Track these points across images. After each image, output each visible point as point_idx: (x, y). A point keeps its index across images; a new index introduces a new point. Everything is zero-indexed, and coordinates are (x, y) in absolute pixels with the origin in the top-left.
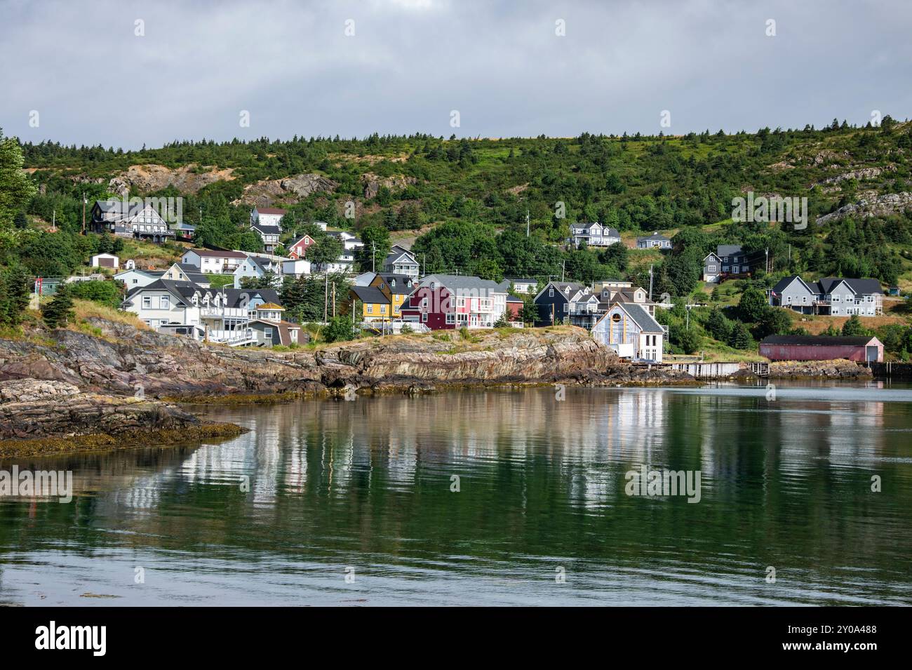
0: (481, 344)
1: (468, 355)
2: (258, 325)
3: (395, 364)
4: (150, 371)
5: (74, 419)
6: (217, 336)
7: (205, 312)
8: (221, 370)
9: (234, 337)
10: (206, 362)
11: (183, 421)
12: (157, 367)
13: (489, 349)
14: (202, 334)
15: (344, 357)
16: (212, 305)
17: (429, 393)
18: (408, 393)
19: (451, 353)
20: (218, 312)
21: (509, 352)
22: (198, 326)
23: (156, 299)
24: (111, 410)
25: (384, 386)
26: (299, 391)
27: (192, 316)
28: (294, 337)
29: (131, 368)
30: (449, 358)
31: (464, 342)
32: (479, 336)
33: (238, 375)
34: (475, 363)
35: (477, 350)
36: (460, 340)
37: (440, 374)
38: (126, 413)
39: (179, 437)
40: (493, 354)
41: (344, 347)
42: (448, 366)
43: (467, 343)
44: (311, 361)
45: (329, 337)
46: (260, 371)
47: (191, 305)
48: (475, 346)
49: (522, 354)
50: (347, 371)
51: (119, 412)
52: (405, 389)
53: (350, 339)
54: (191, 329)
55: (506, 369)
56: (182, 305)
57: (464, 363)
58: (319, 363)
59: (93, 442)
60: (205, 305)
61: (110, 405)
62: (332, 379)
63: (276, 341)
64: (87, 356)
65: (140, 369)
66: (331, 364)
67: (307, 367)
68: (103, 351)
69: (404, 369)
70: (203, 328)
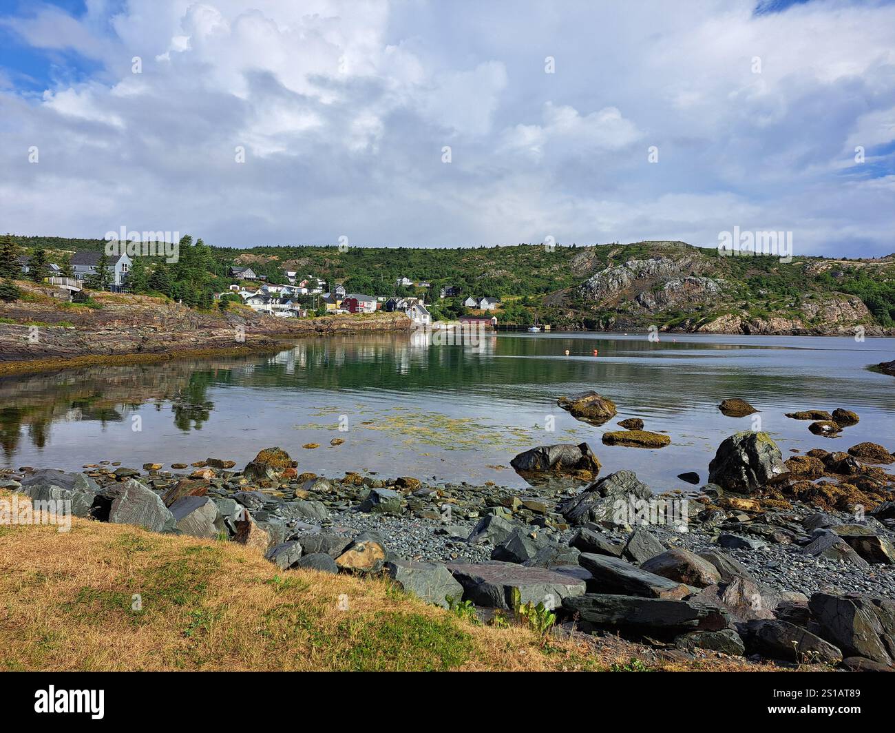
0: (370, 318)
1: (366, 322)
2: (291, 310)
3: (341, 324)
4: (257, 326)
5: (237, 342)
6: (278, 314)
7: (273, 306)
8: (281, 326)
9: (283, 314)
10: (275, 323)
11: (274, 343)
12: (258, 325)
13: (372, 319)
14: (272, 313)
15: (323, 322)
16: (276, 303)
17: (353, 334)
18: (346, 334)
20: (278, 306)
21: (379, 320)
22: (271, 310)
23: (256, 301)
24: (250, 339)
25: (337, 332)
26: (308, 333)
27: (269, 307)
28: (304, 315)
29: (250, 325)
30: (359, 322)
32: (369, 315)
33: (287, 328)
34: (368, 324)
35: (368, 320)
36: (362, 316)
37: (356, 328)
38: (255, 340)
39: (274, 349)
40: (374, 321)
41: (323, 318)
42: (359, 325)
44: (312, 323)
45: (318, 315)
46: (294, 326)
47: (269, 303)
48: (367, 318)
49: (384, 321)
50: (324, 327)
51: (253, 340)
52: (345, 333)
53: (324, 315)
54: (269, 311)
55: (378, 326)
56: (266, 303)
57: (364, 324)
58: (314, 324)
59: (245, 351)
60: (273, 303)
62: (319, 329)
63: (298, 316)
64: (234, 321)
65: (253, 325)
66: (319, 324)
67: (310, 325)
69: (344, 326)
70: (273, 311)
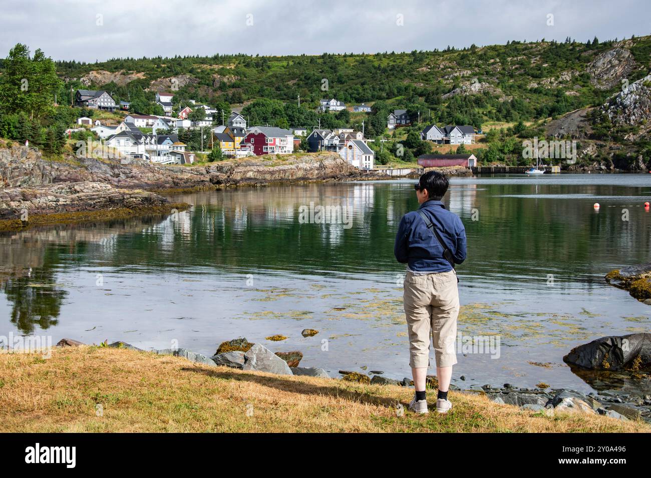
0: (287, 162)
1: (281, 167)
2: (173, 153)
3: (245, 172)
4: (127, 177)
5: (111, 201)
6: (155, 159)
7: (148, 147)
8: (161, 176)
9: (162, 159)
10: (153, 172)
11: (163, 201)
12: (130, 175)
13: (291, 164)
14: (147, 158)
15: (220, 169)
16: (151, 144)
17: (265, 186)
18: (254, 186)
19: (273, 166)
20: (154, 147)
21: (301, 165)
22: (145, 154)
23: (123, 140)
24: (128, 196)
25: (242, 183)
26: (201, 187)
27: (141, 149)
28: (192, 159)
29: (118, 176)
30: (272, 169)
31: (279, 160)
32: (286, 158)
33: (169, 178)
34: (285, 171)
35: (285, 164)
36: (276, 160)
37: (268, 177)
38: (135, 198)
39: (162, 209)
40: (293, 167)
41: (220, 164)
42: (272, 173)
43: (280, 161)
44: (204, 172)
45: (211, 159)
46: (180, 176)
47: (141, 144)
48: (284, 162)
49: (307, 166)
50: (223, 177)
51: (132, 197)
52: (253, 185)
53: (222, 160)
54: (141, 155)
55: (300, 174)
56: (136, 143)
57: (279, 171)
58: (208, 172)
59: (123, 212)
60: (147, 144)
61: (127, 194)
62: (215, 181)
63: (183, 162)
64: (96, 170)
65: (122, 176)
66: (214, 172)
67: (202, 174)
68: (104, 167)
69: (250, 174)
70: (148, 155)
